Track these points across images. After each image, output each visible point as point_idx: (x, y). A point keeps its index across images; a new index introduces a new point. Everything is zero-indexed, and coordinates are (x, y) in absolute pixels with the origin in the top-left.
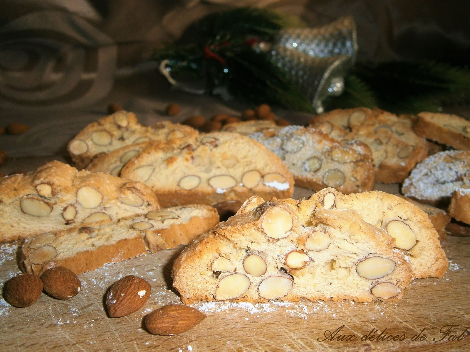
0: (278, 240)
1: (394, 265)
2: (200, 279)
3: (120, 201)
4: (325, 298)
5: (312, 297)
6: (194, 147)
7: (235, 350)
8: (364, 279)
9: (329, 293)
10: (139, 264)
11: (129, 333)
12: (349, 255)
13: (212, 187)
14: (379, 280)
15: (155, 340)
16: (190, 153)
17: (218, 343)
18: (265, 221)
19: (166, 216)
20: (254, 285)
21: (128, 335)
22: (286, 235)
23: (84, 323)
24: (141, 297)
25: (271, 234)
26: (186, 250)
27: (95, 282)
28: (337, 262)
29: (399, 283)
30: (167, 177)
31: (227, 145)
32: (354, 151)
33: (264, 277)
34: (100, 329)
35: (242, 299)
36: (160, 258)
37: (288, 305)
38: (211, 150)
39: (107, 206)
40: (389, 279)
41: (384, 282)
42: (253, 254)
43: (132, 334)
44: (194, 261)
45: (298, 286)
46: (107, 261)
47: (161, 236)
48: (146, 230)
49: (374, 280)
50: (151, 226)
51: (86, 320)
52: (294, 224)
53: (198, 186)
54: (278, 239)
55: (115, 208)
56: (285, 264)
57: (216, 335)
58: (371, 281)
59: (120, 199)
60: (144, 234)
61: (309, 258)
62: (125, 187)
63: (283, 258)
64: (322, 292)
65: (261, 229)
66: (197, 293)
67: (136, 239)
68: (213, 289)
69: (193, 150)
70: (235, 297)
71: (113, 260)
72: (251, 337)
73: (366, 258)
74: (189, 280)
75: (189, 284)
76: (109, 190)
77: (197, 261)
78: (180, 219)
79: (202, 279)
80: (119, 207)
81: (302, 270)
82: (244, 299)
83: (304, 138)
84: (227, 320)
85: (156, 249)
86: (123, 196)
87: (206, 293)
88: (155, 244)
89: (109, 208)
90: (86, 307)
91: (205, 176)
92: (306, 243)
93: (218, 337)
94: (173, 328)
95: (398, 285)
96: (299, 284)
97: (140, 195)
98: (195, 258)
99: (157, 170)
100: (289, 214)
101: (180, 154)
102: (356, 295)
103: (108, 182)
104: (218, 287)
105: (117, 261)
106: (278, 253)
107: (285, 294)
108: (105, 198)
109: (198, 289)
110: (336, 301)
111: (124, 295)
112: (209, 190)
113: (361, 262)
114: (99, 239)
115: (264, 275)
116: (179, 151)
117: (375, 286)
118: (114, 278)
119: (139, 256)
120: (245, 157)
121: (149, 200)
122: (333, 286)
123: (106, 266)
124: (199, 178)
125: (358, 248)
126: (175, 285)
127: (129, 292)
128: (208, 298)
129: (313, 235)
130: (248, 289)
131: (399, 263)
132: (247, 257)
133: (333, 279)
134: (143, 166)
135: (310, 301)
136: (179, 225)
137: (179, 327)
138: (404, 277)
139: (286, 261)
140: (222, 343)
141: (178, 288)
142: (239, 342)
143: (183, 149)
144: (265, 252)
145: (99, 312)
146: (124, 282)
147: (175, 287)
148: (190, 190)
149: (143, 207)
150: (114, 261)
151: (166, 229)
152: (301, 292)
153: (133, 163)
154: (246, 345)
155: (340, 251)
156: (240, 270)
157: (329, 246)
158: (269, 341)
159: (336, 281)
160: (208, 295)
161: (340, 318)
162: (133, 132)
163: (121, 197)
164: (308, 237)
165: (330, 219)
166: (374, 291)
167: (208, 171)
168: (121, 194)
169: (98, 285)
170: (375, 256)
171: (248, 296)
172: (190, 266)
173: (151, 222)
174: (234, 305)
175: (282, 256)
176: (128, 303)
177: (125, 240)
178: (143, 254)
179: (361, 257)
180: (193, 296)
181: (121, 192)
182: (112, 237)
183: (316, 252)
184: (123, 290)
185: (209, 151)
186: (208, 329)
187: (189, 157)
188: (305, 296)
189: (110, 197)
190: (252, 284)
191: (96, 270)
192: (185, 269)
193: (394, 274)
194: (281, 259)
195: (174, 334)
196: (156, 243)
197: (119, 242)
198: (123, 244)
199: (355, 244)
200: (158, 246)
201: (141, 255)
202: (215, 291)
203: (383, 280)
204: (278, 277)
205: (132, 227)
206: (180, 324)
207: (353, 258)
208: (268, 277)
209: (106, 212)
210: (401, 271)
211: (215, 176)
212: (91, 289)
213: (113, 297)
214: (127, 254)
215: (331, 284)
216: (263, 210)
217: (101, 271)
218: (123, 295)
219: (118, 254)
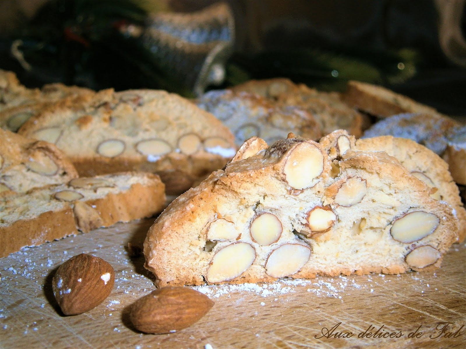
0: (302, 191)
1: (437, 222)
2: (188, 253)
3: (26, 167)
4: (348, 271)
5: (332, 271)
6: (112, 105)
7: (274, 345)
8: (398, 243)
9: (353, 264)
10: (70, 246)
11: (101, 335)
12: (386, 211)
13: (141, 153)
14: (416, 243)
15: (150, 342)
16: (109, 113)
17: (244, 338)
18: (289, 163)
19: (96, 184)
20: (261, 258)
21: (101, 339)
22: (312, 184)
23: (21, 328)
24: (106, 283)
25: (294, 182)
26: (168, 212)
27: (15, 271)
28: (367, 220)
29: (440, 246)
30: (80, 142)
31: (154, 103)
32: (298, 116)
33: (274, 246)
34: (51, 333)
35: (243, 279)
36: (97, 239)
37: (305, 283)
38: (135, 110)
39: (8, 173)
40: (428, 241)
41: (423, 246)
42: (265, 213)
43: (106, 336)
44: (183, 226)
45: (317, 256)
46: (25, 244)
47: (96, 209)
48: (75, 201)
49: (410, 243)
50: (79, 196)
51: (23, 323)
52: (325, 167)
53: (122, 153)
54: (303, 189)
55: (19, 177)
56: (307, 225)
57: (234, 327)
58: (406, 246)
59: (27, 164)
60: (72, 207)
61: (335, 216)
62: (35, 147)
63: (303, 218)
64: (345, 264)
65: (282, 176)
66: (181, 274)
67: (64, 212)
68: (205, 267)
69: (113, 109)
70: (233, 277)
71: (33, 242)
72: (285, 327)
73: (405, 214)
74: (173, 256)
75: (172, 261)
76: (12, 151)
77: (187, 225)
78: (116, 188)
79: (190, 253)
80: (24, 176)
81: (326, 234)
82: (245, 279)
83: (233, 103)
84: (237, 307)
85: (88, 227)
86: (32, 159)
87: (194, 274)
88: (87, 221)
89: (10, 176)
90: (14, 305)
91: (130, 140)
92: (338, 194)
93: (239, 330)
94: (177, 320)
95: (439, 248)
96: (319, 254)
97: (55, 159)
98: (185, 221)
99: (66, 132)
100: (320, 153)
101: (94, 113)
102: (387, 265)
103: (9, 140)
104: (211, 264)
105: (38, 243)
106: (297, 210)
107: (299, 270)
108: (7, 162)
109: (184, 269)
110: (361, 275)
111: (83, 281)
112: (137, 157)
113: (399, 219)
114: (9, 213)
115: (275, 243)
116: (92, 109)
117: (412, 251)
118: (42, 265)
119: (67, 236)
120: (178, 119)
121: (65, 166)
122: (359, 254)
123: (23, 251)
124: (123, 143)
125: (398, 200)
126: (151, 264)
127: (89, 275)
128: (197, 281)
129: (347, 183)
130: (252, 264)
131: (444, 218)
132: (256, 218)
133: (360, 245)
134: (46, 128)
135: (329, 276)
136: (118, 195)
137: (187, 318)
138: (447, 238)
139: (308, 222)
140: (250, 338)
141: (155, 268)
142: (272, 334)
143: (99, 107)
144: (281, 209)
145: (39, 311)
146: (76, 262)
147: (152, 266)
148: (113, 158)
149: (57, 176)
150: (35, 243)
151: (102, 199)
152: (320, 265)
153: (32, 124)
154: (285, 336)
155: (374, 205)
156: (245, 238)
157: (363, 198)
158: (313, 329)
159: (363, 248)
160: (196, 276)
161: (382, 294)
162: (17, 95)
163: (29, 161)
164: (341, 186)
165: (369, 161)
166: (409, 259)
167: (133, 134)
168: (30, 156)
169: (21, 275)
170: (417, 210)
171: (250, 274)
172: (176, 234)
173: (79, 191)
174: (233, 288)
175: (302, 215)
176: (91, 292)
177: (50, 213)
178: (73, 233)
179: (399, 212)
180: (175, 279)
181: (29, 153)
182: (29, 210)
183: (346, 208)
184: (79, 274)
185: (132, 111)
186: (217, 320)
187: (107, 116)
188: (323, 270)
189: (13, 161)
190: (257, 257)
191: (9, 256)
192: (169, 238)
193: (435, 234)
194: (301, 219)
195: (176, 329)
196: (89, 218)
197: (42, 216)
198: (47, 218)
199: (395, 195)
200: (91, 223)
201: (70, 235)
202: (207, 269)
203: (421, 243)
204: (294, 244)
205: (55, 197)
206: (189, 314)
207: (390, 214)
208: (281, 246)
209: (7, 183)
210: (445, 230)
211: (144, 141)
212: (12, 281)
213: (65, 285)
214: (53, 233)
215: (357, 251)
216: (285, 148)
217: (18, 257)
218: (80, 280)
219: (41, 234)
